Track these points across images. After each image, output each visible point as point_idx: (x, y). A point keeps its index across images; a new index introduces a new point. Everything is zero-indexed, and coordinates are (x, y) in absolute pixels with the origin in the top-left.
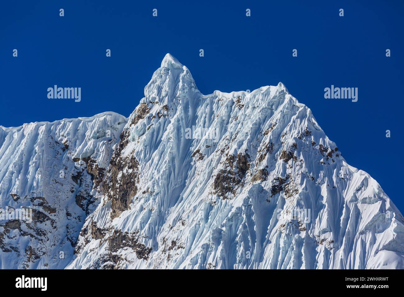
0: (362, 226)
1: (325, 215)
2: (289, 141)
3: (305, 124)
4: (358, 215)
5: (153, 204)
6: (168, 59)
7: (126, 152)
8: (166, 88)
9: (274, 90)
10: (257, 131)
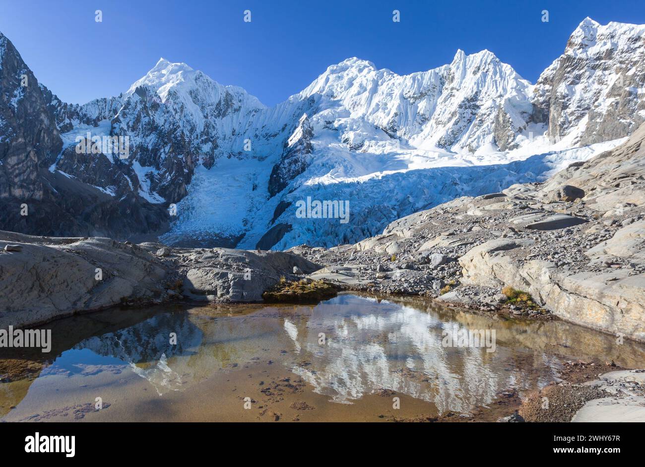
0: (507, 75)
1: (498, 74)
2: (489, 61)
3: (492, 57)
4: (506, 73)
5: (459, 80)
6: (459, 50)
7: (452, 72)
8: (459, 56)
9: (484, 52)
10: (481, 61)
